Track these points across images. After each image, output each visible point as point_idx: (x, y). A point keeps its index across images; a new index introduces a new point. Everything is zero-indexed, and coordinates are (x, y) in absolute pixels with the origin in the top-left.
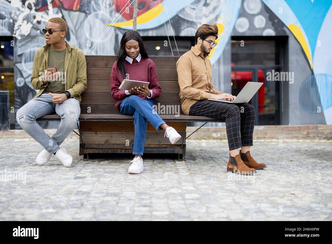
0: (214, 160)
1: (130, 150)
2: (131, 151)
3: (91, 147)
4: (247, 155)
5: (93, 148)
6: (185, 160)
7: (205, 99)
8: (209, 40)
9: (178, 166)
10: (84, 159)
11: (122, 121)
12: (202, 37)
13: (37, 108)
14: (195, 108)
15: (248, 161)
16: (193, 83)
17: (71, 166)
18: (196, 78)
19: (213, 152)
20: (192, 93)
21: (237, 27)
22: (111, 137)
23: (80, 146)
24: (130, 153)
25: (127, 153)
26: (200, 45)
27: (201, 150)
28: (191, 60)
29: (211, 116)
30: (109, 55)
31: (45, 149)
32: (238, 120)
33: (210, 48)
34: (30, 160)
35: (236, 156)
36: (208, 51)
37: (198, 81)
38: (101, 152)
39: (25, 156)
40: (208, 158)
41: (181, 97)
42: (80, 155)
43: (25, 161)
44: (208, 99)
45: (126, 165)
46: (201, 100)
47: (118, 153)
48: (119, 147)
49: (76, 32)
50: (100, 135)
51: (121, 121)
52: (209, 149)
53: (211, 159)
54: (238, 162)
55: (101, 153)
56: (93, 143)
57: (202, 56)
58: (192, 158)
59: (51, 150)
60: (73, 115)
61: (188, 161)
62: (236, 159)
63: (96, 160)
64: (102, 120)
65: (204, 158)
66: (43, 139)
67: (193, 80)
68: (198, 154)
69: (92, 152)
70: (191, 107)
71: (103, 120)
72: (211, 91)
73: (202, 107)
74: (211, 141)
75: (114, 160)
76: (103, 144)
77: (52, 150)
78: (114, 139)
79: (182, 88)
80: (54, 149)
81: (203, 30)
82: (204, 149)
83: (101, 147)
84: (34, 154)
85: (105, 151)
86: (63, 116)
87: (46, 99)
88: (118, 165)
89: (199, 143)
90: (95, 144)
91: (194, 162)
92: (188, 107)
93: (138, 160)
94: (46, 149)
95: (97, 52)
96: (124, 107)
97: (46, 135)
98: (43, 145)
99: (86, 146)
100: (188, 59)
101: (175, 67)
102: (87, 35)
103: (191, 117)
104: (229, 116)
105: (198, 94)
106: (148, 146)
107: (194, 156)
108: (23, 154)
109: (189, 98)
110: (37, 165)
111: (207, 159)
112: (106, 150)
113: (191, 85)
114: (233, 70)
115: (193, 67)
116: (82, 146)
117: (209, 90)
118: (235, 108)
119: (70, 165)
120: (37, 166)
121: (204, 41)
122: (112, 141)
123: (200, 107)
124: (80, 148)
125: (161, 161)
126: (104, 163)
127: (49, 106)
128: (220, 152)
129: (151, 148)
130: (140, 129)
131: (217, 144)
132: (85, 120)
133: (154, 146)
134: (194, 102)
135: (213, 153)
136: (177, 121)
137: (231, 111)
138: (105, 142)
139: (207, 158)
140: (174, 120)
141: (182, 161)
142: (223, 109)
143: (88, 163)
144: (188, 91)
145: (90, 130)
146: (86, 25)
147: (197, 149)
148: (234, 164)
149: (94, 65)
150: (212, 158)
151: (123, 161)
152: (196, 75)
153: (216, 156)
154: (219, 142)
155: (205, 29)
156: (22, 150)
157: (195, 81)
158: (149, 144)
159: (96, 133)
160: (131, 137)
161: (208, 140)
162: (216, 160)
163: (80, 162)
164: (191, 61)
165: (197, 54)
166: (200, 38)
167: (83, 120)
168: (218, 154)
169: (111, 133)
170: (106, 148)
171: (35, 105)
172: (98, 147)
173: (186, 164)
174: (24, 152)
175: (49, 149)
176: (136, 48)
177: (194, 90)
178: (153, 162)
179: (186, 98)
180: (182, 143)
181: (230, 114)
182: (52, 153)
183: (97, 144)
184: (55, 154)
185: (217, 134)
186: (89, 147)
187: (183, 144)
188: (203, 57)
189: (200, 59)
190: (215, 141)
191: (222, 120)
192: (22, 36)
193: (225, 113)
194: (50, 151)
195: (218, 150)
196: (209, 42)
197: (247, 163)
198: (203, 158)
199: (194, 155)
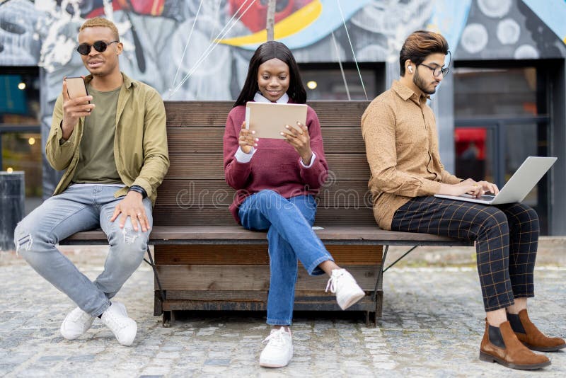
0: (442, 323)
1: (262, 305)
2: (265, 306)
3: (179, 298)
4: (521, 317)
5: (183, 300)
6: (380, 325)
7: (428, 196)
8: (431, 64)
9: (368, 342)
10: (164, 322)
11: (246, 243)
12: (414, 58)
13: (59, 217)
14: (405, 214)
15: (525, 333)
16: (400, 159)
17: (134, 342)
18: (405, 149)
19: (434, 300)
20: (398, 182)
21: (464, 43)
22: (221, 275)
23: (156, 295)
24: (262, 309)
25: (257, 309)
26: (412, 77)
27: (408, 294)
28: (395, 110)
29: (442, 234)
30: (220, 99)
31: (78, 308)
32: (505, 243)
33: (434, 80)
34: (51, 325)
35: (502, 325)
36: (431, 88)
37: (409, 156)
38: (200, 307)
39: (45, 312)
40: (428, 316)
41: (374, 190)
42: (156, 314)
43: (38, 328)
44: (435, 196)
45: (253, 339)
46: (418, 198)
47: (236, 309)
48: (239, 296)
49: (158, 55)
50: (198, 272)
51: (242, 243)
52: (423, 292)
53: (435, 320)
54: (506, 338)
55: (200, 309)
56: (183, 289)
57: (416, 101)
58: (394, 317)
59: (92, 308)
60: (135, 236)
61: (386, 325)
62: (503, 332)
63: (189, 325)
64: (200, 243)
65: (420, 318)
66: (75, 285)
67: (399, 153)
68: (402, 305)
69: (181, 309)
70: (395, 213)
71: (204, 243)
72: (439, 177)
73: (421, 211)
74: (423, 270)
75: (227, 324)
76: (205, 291)
77: (93, 310)
78: (227, 280)
79: (376, 171)
80: (98, 306)
81: (414, 44)
82: (413, 290)
83: (199, 297)
84: (62, 307)
85: (208, 305)
86: (111, 238)
87: (78, 197)
88: (237, 340)
89: (399, 275)
90: (187, 292)
91: (400, 329)
92: (388, 213)
93: (281, 336)
94: (82, 307)
95: (196, 93)
96: (247, 215)
97: (81, 277)
98: (74, 299)
99: (168, 296)
100: (388, 109)
101: (358, 124)
102: (179, 61)
103: (397, 235)
104: (483, 234)
105: (413, 184)
106: (301, 294)
107: (398, 311)
108: (40, 307)
109: (391, 194)
110: (61, 339)
111: (426, 320)
112: (210, 304)
113: (396, 164)
114: (458, 125)
115: (400, 124)
116: (160, 295)
117: (434, 175)
118: (497, 216)
119: (132, 341)
120: (64, 341)
121: (421, 67)
122: (223, 285)
123: (417, 213)
124: (156, 300)
125: (330, 326)
126: (207, 334)
127: (87, 212)
128: (448, 300)
129: (307, 299)
130: (281, 266)
131: (436, 278)
132: (165, 243)
133: (313, 295)
134: (403, 202)
135: (434, 302)
136: (365, 244)
137: (487, 223)
138: (209, 287)
139: (425, 316)
140: (358, 241)
141: (375, 327)
142: (469, 216)
143: (172, 334)
144: (391, 179)
145: (176, 261)
146: (176, 42)
147: (399, 291)
148: (498, 343)
149: (185, 122)
150: (435, 316)
151: (247, 325)
152: (406, 141)
153: (443, 310)
154: (440, 272)
155: (419, 40)
156: (42, 295)
157: (403, 156)
158: (303, 292)
159: (189, 268)
160: (264, 277)
161: (417, 267)
162: (446, 323)
163: (156, 329)
164: (393, 112)
165: (406, 97)
166: (409, 60)
167: (159, 243)
168: (445, 306)
169: (222, 268)
170: (210, 298)
171: (54, 212)
172: (194, 298)
173: (384, 337)
174: (45, 300)
175: (87, 306)
176: (282, 79)
177: (403, 176)
178: (312, 329)
179: (384, 192)
180: (376, 289)
181: (485, 230)
182: (95, 316)
183: (192, 291)
184: (100, 317)
185: (434, 256)
186: (174, 298)
187: (378, 292)
188: (419, 103)
189: (412, 105)
190: (430, 270)
191: (466, 242)
192: (56, 65)
193: (474, 226)
194: (89, 312)
195: (441, 292)
196: (431, 69)
197: (522, 335)
198: (417, 318)
199: (396, 309)
